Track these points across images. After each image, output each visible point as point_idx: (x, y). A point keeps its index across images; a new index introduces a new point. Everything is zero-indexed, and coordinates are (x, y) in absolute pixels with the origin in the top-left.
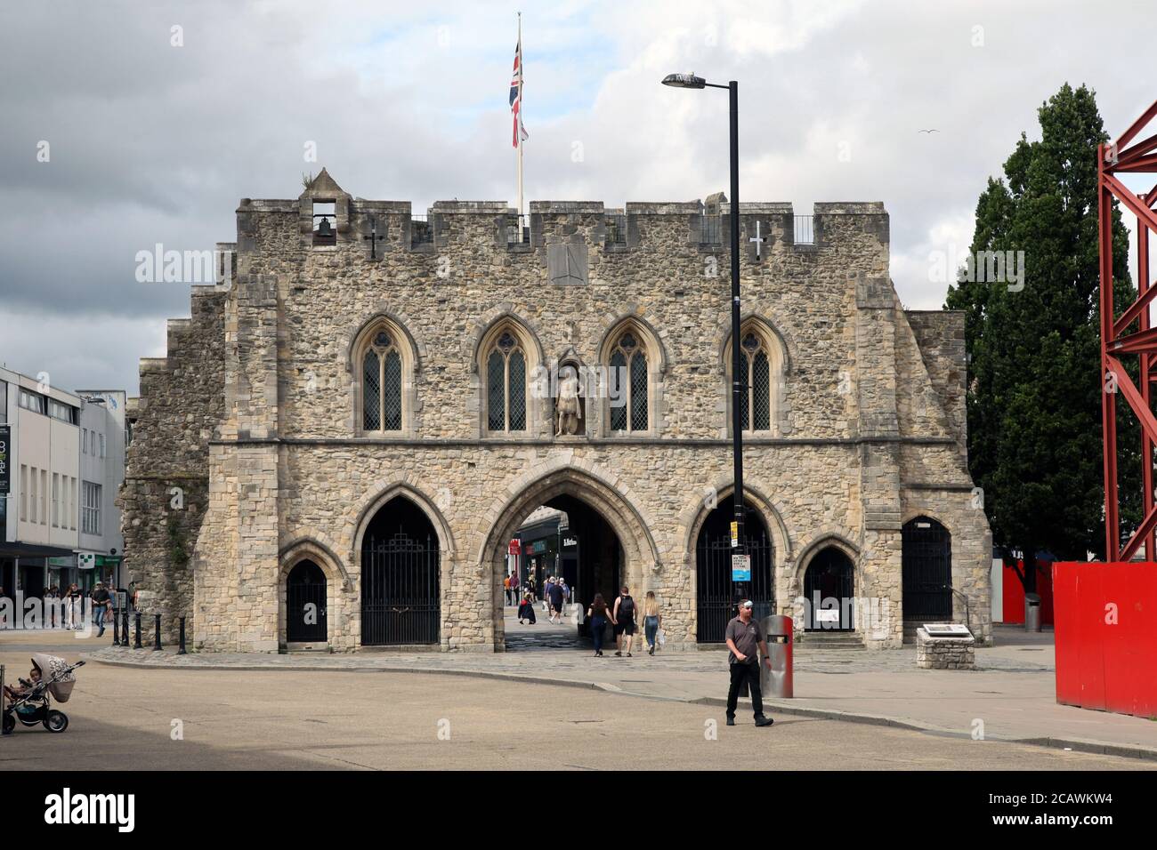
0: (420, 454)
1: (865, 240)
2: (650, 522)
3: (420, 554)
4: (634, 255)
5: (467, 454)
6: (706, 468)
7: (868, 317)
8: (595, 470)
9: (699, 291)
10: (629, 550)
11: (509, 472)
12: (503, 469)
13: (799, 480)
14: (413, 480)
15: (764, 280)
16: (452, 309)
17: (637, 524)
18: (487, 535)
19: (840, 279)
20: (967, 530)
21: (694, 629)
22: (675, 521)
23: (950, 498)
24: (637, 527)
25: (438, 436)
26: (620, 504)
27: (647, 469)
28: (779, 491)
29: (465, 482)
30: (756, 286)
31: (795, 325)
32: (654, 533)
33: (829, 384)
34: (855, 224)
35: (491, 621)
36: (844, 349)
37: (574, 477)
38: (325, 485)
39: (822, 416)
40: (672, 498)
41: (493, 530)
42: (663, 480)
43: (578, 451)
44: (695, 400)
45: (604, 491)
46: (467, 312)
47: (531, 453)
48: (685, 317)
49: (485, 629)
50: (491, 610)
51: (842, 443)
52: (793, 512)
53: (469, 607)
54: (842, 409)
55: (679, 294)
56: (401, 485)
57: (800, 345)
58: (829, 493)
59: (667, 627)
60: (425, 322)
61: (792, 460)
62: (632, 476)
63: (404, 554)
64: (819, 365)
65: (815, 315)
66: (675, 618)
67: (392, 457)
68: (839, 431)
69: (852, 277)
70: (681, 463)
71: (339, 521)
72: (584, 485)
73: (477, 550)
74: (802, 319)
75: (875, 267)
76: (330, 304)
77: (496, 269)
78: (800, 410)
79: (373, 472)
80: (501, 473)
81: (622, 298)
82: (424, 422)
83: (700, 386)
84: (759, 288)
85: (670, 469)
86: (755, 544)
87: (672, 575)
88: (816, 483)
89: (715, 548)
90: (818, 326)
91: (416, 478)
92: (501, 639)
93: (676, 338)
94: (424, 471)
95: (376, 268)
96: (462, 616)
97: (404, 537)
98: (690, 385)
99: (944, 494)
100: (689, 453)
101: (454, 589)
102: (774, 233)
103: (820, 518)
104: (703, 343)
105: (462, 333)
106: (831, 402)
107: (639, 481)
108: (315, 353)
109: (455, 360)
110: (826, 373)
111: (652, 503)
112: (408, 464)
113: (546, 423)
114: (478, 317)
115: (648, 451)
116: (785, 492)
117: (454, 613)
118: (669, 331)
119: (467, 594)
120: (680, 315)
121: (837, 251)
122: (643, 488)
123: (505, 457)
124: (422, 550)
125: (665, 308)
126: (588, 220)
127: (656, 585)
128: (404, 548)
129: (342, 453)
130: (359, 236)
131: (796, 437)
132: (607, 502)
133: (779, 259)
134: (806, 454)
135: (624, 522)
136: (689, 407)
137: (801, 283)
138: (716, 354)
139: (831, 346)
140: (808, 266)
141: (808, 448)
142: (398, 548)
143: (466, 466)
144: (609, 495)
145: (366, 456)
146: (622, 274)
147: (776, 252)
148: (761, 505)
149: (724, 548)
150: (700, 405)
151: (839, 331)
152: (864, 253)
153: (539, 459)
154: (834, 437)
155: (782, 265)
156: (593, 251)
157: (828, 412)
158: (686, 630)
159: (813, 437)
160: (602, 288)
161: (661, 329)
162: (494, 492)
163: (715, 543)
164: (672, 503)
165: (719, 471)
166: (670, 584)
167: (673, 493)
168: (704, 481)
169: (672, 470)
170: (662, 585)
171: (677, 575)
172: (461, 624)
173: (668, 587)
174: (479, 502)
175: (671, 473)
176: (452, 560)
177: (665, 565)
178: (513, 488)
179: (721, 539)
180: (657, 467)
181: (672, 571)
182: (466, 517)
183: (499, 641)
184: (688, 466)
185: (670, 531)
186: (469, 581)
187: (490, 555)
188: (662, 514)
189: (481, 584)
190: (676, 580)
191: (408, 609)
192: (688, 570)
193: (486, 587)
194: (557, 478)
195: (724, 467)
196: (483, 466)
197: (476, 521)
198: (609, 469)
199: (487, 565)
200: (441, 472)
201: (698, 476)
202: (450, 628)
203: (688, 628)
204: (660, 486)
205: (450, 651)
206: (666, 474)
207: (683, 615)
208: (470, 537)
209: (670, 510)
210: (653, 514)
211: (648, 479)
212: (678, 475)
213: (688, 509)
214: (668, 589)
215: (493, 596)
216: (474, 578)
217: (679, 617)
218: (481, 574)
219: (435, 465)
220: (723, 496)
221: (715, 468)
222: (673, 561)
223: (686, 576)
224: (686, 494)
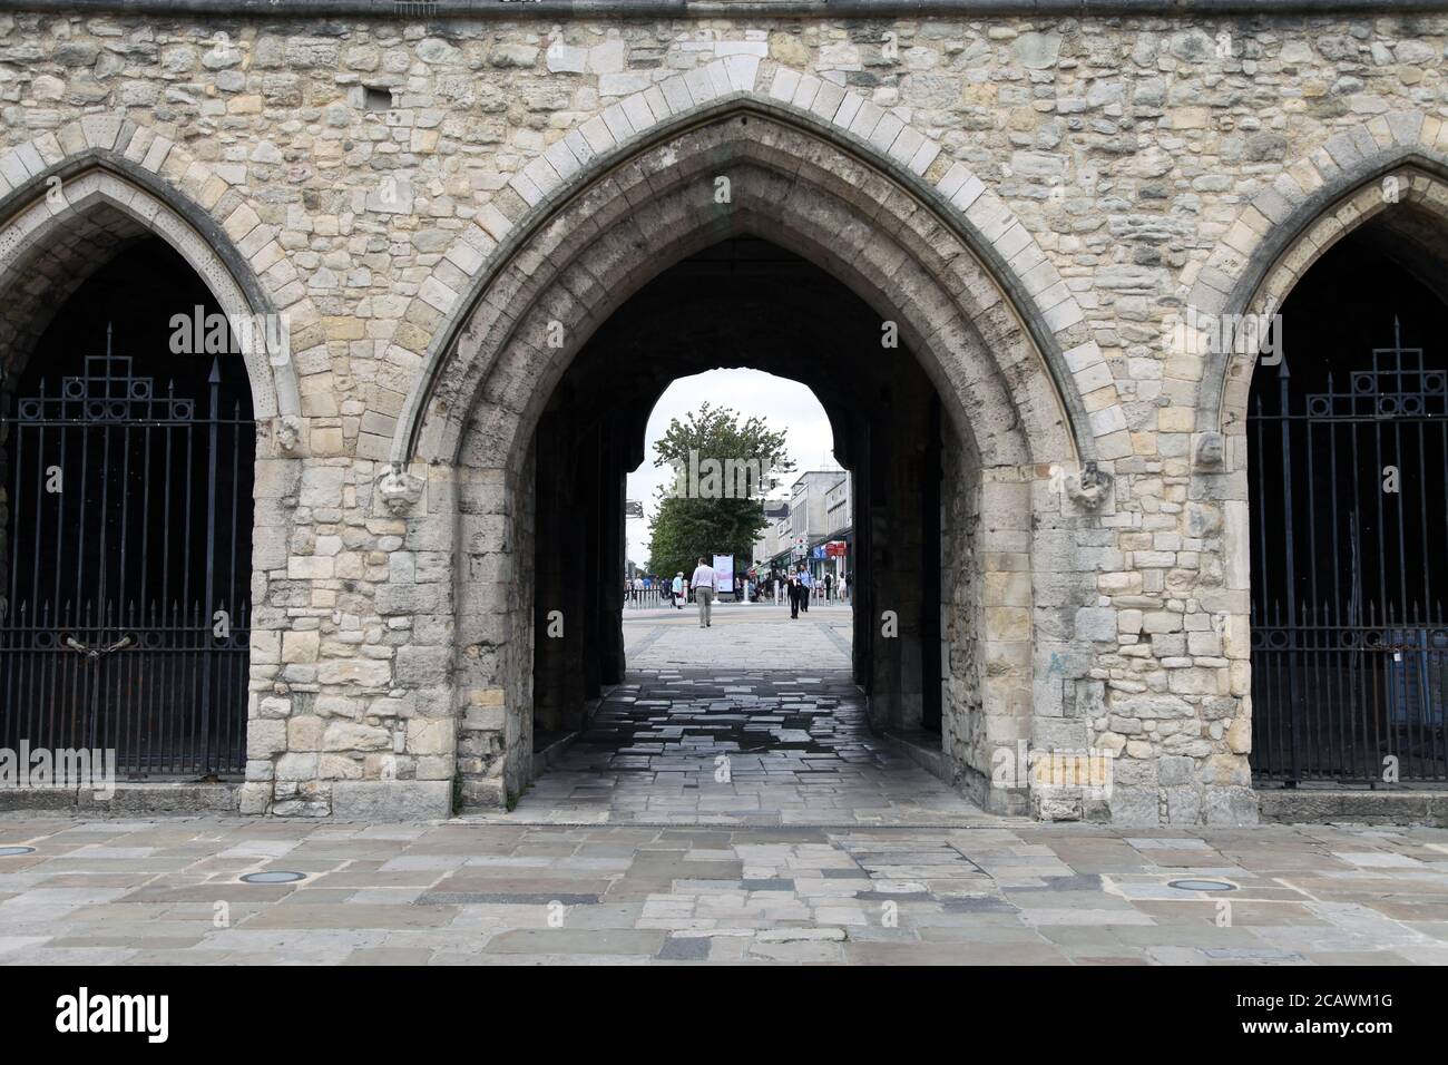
2: (1060, 310)
3: (179, 433)
5: (359, 51)
6: (1288, 105)
8: (854, 116)
10: (987, 426)
11: (515, 124)
12: (501, 110)
14: (150, 148)
17: (1012, 322)
18: (427, 362)
21: (1244, 740)
22: (1160, 311)
24: (1013, 333)
26: (947, 247)
27: (1053, 112)
29: (349, 159)
32: (1082, 361)
35: (442, 693)
37: (768, 141)
40: (1151, 221)
41: (452, 340)
42: (1114, 153)
45: (884, 196)
49: (416, 725)
50: (444, 652)
53: (358, 636)
56: (93, 165)
59: (1132, 724)
62: (996, 137)
63: (117, 432)
66: (1167, 691)
70: (1185, 89)
72: (805, 172)
73: (387, 420)
80: (488, 128)
85: (1144, 110)
87: (1154, 521)
89: (1320, 418)
91: (162, 144)
92: (488, 758)
94: (191, 116)
96: (330, 671)
97: (119, 369)
101: (298, 567)
107: (1019, 156)
111: (1073, 242)
112: (134, 89)
115: (1056, 42)
117: (298, 660)
119: (350, 587)
122: (1038, 182)
123: (505, 65)
124: (188, 421)
127: (1088, 558)
128: (118, 410)
132: (893, 236)
135: (965, 320)
142: (97, 410)
143: (358, 95)
144: (903, 210)
149: (1354, 419)
153: (634, 72)
158: (1205, 736)
162: (460, 198)
163: (1319, 397)
164: (1153, 241)
165: (1340, 114)
166: (1144, 557)
167: (1155, 203)
168: (1278, 153)
169: (1149, 114)
170: (1110, 557)
171: (1172, 521)
172: (325, 702)
173: (1135, 568)
174: (405, 236)
175: (1146, 125)
176: (291, 455)
177: (1122, 482)
178: (537, 185)
179: (1342, 385)
180: (1093, 102)
181: (1150, 504)
182: (351, 293)
183: (479, 766)
184: (1215, 99)
185: (1144, 349)
186: (360, 537)
187: (438, 436)
188: (1113, 281)
189: (402, 548)
190: (1168, 540)
191: (126, 640)
192: (1216, 502)
193: (424, 559)
194: (705, 144)
195: (1358, 102)
196: (422, 100)
197: (390, 307)
198: (905, 112)
199: (431, 479)
200: (258, 120)
201: (1253, 136)
202: (287, 717)
203: (1216, 730)
204: (1105, 175)
205: (278, 810)
206: (1128, 129)
207: (1198, 677)
208: (363, 369)
209: (1143, 269)
210: (1078, 283)
211: (1055, 148)
212: (1175, 132)
213: (1213, 261)
214: (1136, 577)
215: (451, 597)
216: (376, 526)
217: (1180, 683)
218: (400, 511)
219: (237, 93)
220: (1355, 214)
221: (1325, 105)
222: (1152, 467)
223: (1212, 522)
224: (1206, 205)
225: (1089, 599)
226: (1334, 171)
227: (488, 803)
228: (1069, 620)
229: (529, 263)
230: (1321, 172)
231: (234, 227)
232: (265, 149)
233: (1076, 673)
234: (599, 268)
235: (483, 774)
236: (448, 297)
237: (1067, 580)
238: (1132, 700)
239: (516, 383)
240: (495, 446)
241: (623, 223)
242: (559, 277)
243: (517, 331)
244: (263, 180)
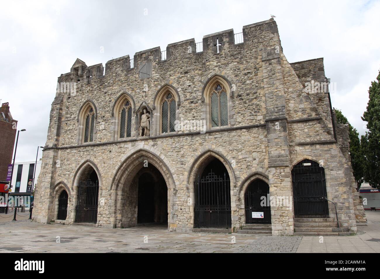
0: (95, 149)
1: (266, 34)
2: (172, 171)
3: (94, 187)
4: (169, 62)
5: (109, 147)
6: (197, 145)
7: (267, 64)
8: (152, 150)
9: (193, 70)
11: (122, 153)
12: (120, 152)
13: (240, 146)
14: (92, 159)
15: (221, 60)
16: (108, 95)
19: (255, 53)
20: (333, 165)
21: (192, 221)
22: (183, 170)
23: (321, 149)
24: (168, 173)
25: (101, 141)
26: (161, 164)
27: (172, 147)
28: (230, 152)
29: (108, 158)
30: (217, 63)
31: (235, 76)
32: (175, 176)
33: (253, 99)
34: (260, 29)
35: (114, 215)
36: (259, 82)
37: (144, 153)
38: (69, 162)
39: (250, 114)
40: (182, 159)
41: (115, 177)
42: (178, 152)
43: (146, 142)
44: (192, 115)
46: (113, 95)
47: (129, 145)
48: (188, 82)
49: (111, 218)
50: (114, 210)
51: (260, 126)
52: (237, 162)
53: (106, 208)
54: (260, 110)
55: (186, 73)
56: (88, 161)
57: (238, 84)
58: (255, 151)
59: (180, 220)
60: (100, 101)
61: (236, 137)
62: (166, 151)
64: (248, 92)
65: (244, 70)
66: (183, 216)
67: (87, 151)
68: (258, 120)
69: (260, 50)
70: (186, 144)
71: (71, 176)
72: (148, 156)
73: (109, 185)
74: (239, 72)
75: (271, 44)
76: (76, 101)
77: (122, 78)
78: (239, 113)
79: (81, 157)
80: (119, 154)
81: (164, 79)
82: (97, 137)
83: (194, 109)
84: (219, 64)
86: (221, 180)
87: (182, 195)
88: (248, 147)
89: (203, 182)
90: (245, 74)
92: (119, 222)
93: (184, 90)
94: (96, 155)
95: (89, 86)
96: (104, 212)
97: (90, 181)
98: (190, 109)
99: (318, 146)
100: (189, 138)
101: (101, 201)
102: (224, 40)
103: (251, 165)
104: (196, 91)
105: (111, 103)
106: (254, 108)
107: (169, 153)
108: (71, 117)
109: (107, 113)
110: (251, 95)
111: (174, 162)
112: (91, 153)
113: (135, 132)
114: (115, 96)
115: (172, 140)
116: (234, 153)
117: (101, 211)
118: (181, 88)
119: (106, 203)
120: (186, 81)
121: (253, 41)
122: (170, 156)
123: (121, 147)
125: (180, 79)
126: (152, 53)
127: (175, 200)
128: (89, 185)
129: (74, 151)
130: (85, 77)
131: (238, 126)
132: (157, 163)
133: (227, 51)
134: (243, 134)
135: (164, 172)
136: (190, 119)
137: (237, 58)
138: (201, 94)
139: (253, 82)
140: (240, 50)
141: (244, 130)
143: (109, 152)
145: (80, 151)
146: (164, 70)
147: (225, 48)
148: (222, 160)
149: (206, 182)
150: (194, 117)
151: (256, 75)
152: (265, 40)
153: (132, 147)
154: (256, 124)
155: (229, 53)
156: (154, 64)
157: (253, 113)
158: (187, 221)
159: (246, 125)
160: (157, 77)
161: (178, 88)
162: (117, 162)
163: (203, 179)
164: (182, 162)
165: (203, 145)
166: (181, 200)
167: (183, 157)
168: (196, 151)
169: (182, 147)
170: (177, 200)
171: (184, 195)
172: (104, 215)
173: (180, 201)
174: (112, 166)
175: (182, 148)
176: (101, 190)
177: (179, 191)
178: (123, 160)
179: (205, 178)
180: (176, 146)
181: (182, 193)
182: (107, 172)
183: (118, 223)
184: (189, 145)
185: (181, 175)
186: (107, 198)
187: (114, 187)
188: (178, 167)
189: (110, 199)
190: (183, 198)
191: (89, 209)
192: (189, 193)
193: (112, 200)
194: (138, 154)
195: (205, 144)
196: (114, 152)
197: (110, 173)
198: (157, 149)
199: (113, 192)
200: (101, 155)
201: (193, 149)
202: (100, 217)
203: (189, 221)
204: (177, 154)
205: (99, 227)
206: (180, 149)
207: (187, 214)
208: (108, 180)
209: (181, 165)
210: (174, 167)
211: (172, 151)
212: (185, 149)
213: (189, 163)
214: (180, 202)
215: (115, 204)
216: (108, 197)
217: (185, 215)
218: (110, 195)
219: (99, 152)
220: (204, 157)
221: (201, 144)
222: (182, 189)
223: (188, 195)
224: (188, 157)
225: (175, 205)
226: (202, 152)
227: (119, 227)
228: (173, 207)
229: (122, 168)
230: (200, 152)
231: (98, 166)
232: (101, 158)
233: (174, 214)
234: (130, 168)
235: (118, 224)
236: (115, 172)
237: (173, 203)
238: (180, 217)
239: (122, 181)
240: (120, 188)
241: (132, 162)
242: (126, 169)
243: (122, 175)
244: (101, 161)
